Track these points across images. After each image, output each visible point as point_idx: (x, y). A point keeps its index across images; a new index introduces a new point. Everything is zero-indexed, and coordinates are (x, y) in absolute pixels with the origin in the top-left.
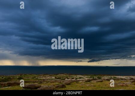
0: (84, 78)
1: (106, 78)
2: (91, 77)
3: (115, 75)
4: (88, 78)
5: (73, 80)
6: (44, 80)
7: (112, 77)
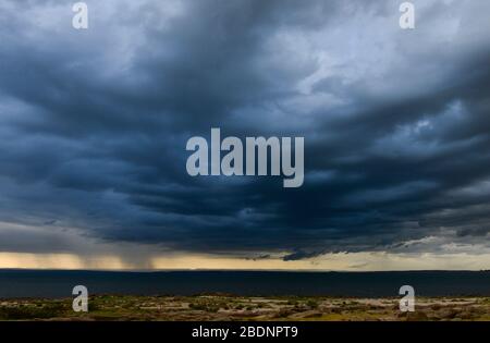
0: (271, 305)
1: (331, 306)
2: (289, 304)
3: (355, 298)
4: (283, 306)
5: (240, 312)
6: (157, 311)
7: (347, 302)
